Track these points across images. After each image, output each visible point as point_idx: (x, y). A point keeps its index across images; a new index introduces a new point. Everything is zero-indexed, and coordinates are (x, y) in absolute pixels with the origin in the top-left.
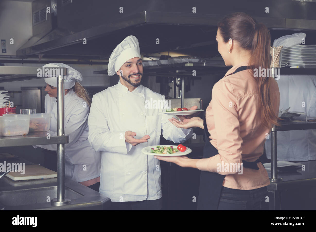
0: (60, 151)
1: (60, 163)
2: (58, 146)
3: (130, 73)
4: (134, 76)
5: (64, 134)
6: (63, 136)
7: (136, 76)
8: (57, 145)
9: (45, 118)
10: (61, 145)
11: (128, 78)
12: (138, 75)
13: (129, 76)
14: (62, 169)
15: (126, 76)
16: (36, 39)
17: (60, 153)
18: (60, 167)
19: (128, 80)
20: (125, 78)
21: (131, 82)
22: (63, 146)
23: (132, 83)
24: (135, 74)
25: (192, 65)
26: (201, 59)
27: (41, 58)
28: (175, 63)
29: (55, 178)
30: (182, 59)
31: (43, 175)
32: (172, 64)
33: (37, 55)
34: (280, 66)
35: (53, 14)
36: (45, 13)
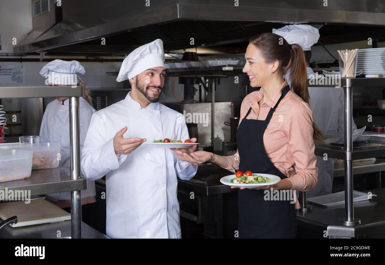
0: (74, 200)
1: (75, 216)
2: (72, 193)
3: (150, 83)
4: (153, 89)
5: (79, 177)
6: (79, 180)
7: (156, 89)
8: (70, 192)
9: (53, 151)
10: (75, 193)
11: (145, 90)
14: (77, 224)
15: (143, 87)
16: (37, 34)
17: (74, 203)
18: (75, 222)
19: (145, 92)
20: (142, 89)
21: (148, 95)
22: (79, 193)
23: (149, 97)
24: (155, 87)
25: (231, 69)
26: (241, 61)
27: (43, 56)
28: (210, 65)
29: (65, 221)
30: (219, 61)
31: (50, 218)
32: (205, 67)
33: (38, 53)
34: (355, 75)
35: (56, 4)
36: (48, 3)
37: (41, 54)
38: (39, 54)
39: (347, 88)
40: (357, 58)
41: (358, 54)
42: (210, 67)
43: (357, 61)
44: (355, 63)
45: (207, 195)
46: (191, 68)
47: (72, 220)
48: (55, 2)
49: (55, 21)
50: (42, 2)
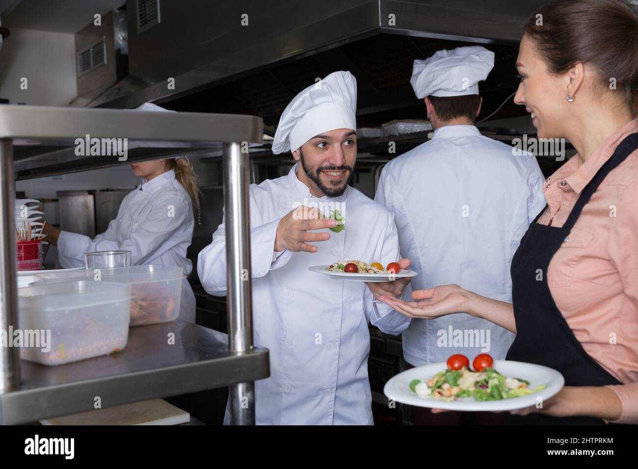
2: (232, 388)
3: (323, 162)
5: (251, 347)
6: (252, 355)
7: (337, 172)
10: (240, 387)
11: (315, 174)
12: (342, 170)
13: (319, 170)
15: (312, 169)
16: (83, 102)
19: (316, 177)
20: (310, 172)
21: (321, 183)
22: (251, 386)
23: (324, 187)
24: (333, 169)
30: (415, 125)
35: (119, 51)
36: (103, 51)
48: (116, 48)
49: (116, 78)
50: (93, 51)
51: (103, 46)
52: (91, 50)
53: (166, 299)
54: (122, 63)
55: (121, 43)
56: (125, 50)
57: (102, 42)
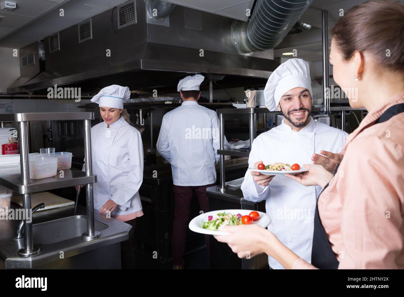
10: (89, 185)
11: (288, 116)
12: (302, 111)
13: (289, 113)
16: (25, 80)
19: (288, 118)
21: (291, 120)
25: (171, 103)
26: (175, 98)
27: (30, 95)
28: (156, 101)
29: (69, 206)
30: (161, 98)
31: (59, 204)
32: (152, 102)
33: (28, 92)
34: (255, 106)
35: (40, 59)
36: (33, 58)
37: (29, 94)
38: (27, 94)
39: (251, 114)
40: (256, 96)
41: (256, 93)
42: (156, 102)
43: (256, 98)
44: (255, 99)
45: (158, 184)
46: (143, 103)
47: (75, 204)
48: (39, 58)
49: (39, 71)
50: (28, 58)
51: (33, 56)
52: (27, 57)
53: (67, 162)
54: (42, 64)
55: (42, 55)
56: (44, 59)
57: (33, 54)
